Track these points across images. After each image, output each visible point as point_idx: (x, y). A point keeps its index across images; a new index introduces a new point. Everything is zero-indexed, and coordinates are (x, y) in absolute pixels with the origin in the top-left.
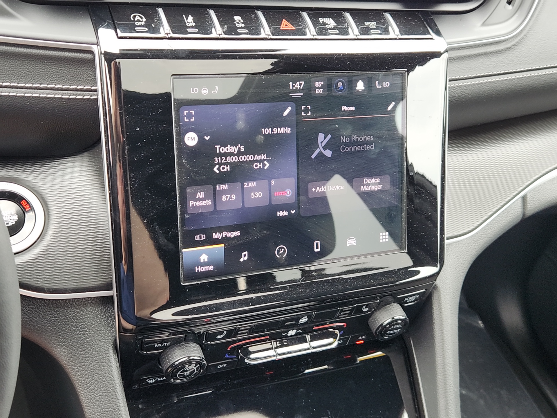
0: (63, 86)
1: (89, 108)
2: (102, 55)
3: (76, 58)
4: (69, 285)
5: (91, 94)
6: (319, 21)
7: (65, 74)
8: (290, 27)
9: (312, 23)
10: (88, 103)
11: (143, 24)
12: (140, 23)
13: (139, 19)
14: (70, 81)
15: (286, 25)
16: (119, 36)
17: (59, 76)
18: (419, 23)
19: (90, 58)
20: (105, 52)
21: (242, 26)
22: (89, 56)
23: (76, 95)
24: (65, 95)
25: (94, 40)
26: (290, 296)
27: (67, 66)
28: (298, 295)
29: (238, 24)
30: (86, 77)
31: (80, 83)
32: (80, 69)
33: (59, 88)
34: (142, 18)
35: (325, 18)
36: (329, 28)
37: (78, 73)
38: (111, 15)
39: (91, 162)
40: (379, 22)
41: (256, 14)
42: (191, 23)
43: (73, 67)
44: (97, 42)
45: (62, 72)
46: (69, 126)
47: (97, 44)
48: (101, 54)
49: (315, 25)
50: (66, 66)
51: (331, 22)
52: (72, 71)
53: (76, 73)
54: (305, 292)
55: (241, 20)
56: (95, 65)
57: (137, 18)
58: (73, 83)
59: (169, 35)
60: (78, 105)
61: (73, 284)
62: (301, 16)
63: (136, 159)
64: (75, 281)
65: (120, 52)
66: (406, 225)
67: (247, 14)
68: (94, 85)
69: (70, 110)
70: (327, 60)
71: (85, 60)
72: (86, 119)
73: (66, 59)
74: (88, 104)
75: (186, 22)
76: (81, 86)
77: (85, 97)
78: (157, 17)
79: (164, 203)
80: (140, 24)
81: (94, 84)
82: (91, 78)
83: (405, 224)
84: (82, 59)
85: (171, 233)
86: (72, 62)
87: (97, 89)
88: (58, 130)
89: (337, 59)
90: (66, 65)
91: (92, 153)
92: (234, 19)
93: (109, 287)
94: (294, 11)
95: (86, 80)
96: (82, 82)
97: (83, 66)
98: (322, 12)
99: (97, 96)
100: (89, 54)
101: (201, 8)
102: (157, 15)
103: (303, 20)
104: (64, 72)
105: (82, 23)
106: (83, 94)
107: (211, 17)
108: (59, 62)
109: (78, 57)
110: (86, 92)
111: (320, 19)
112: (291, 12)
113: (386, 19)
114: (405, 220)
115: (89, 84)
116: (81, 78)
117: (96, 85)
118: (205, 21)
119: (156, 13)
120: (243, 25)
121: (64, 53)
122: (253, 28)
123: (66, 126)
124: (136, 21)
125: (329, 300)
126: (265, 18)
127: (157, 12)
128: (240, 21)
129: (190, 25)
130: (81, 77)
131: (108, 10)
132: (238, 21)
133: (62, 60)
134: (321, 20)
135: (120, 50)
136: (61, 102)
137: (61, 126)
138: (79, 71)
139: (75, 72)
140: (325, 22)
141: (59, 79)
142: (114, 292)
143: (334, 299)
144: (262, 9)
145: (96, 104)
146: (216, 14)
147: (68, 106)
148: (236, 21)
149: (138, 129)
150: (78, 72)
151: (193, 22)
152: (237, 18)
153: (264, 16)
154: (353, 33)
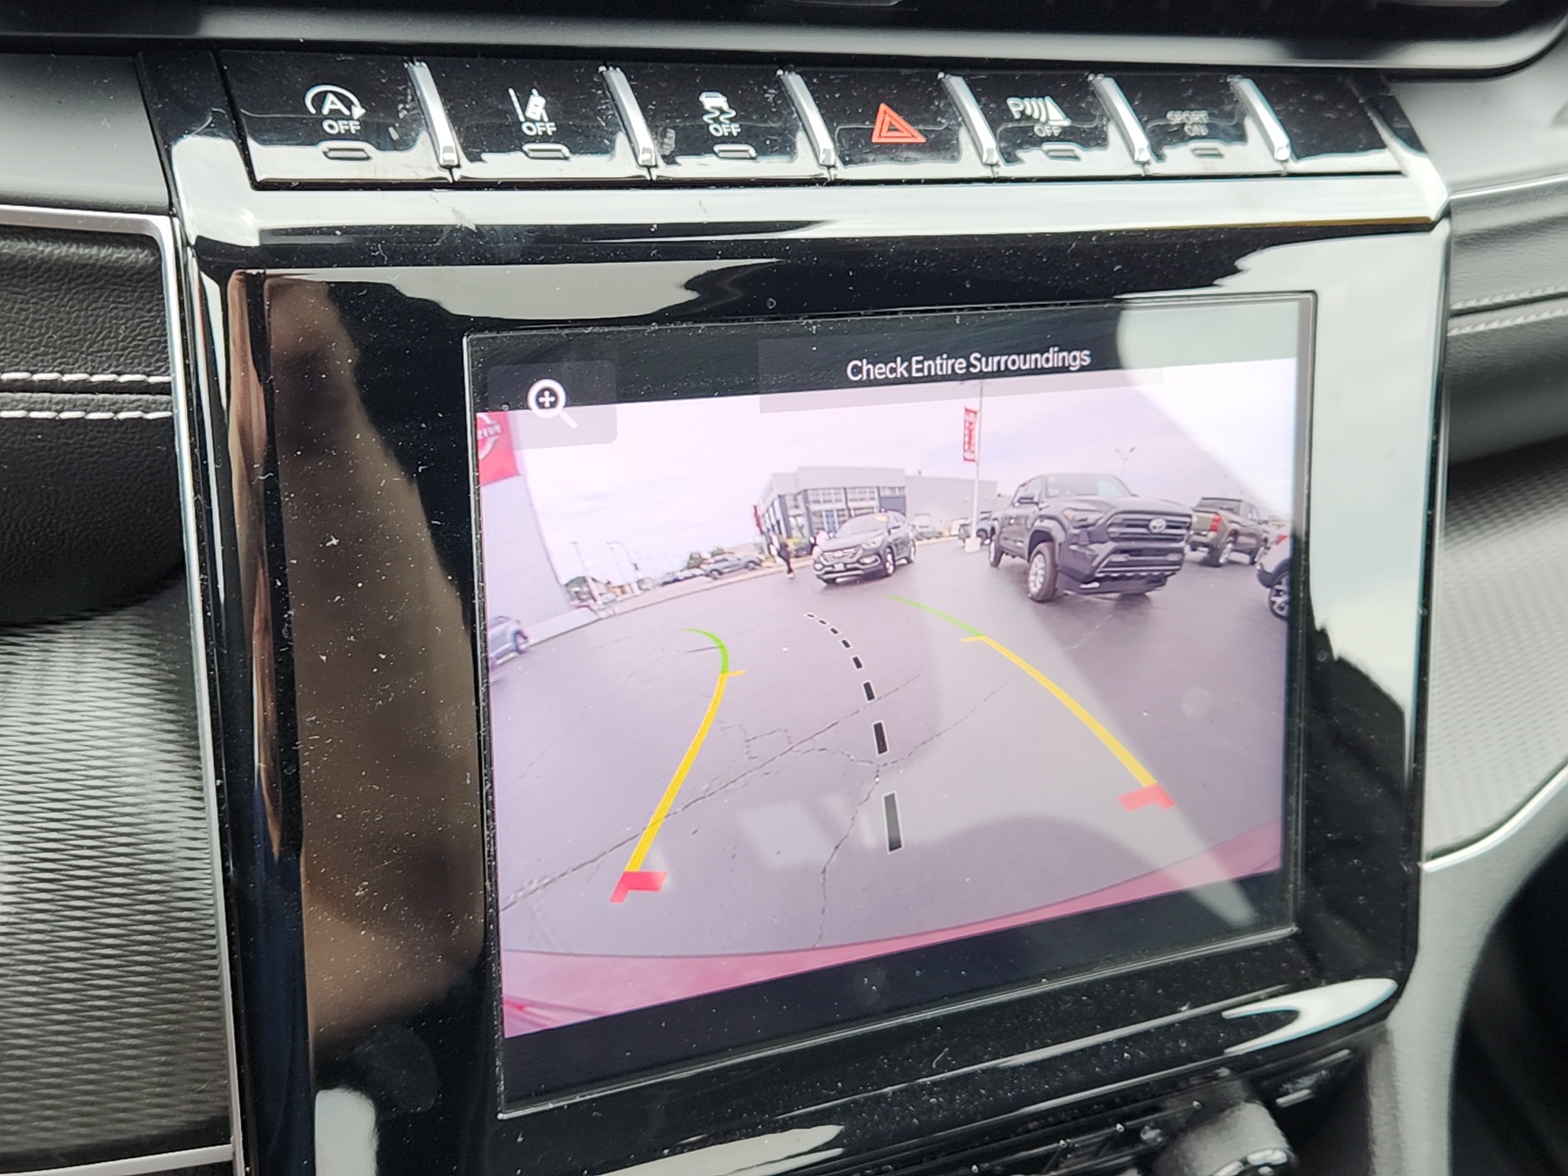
0: (33, 373)
1: (138, 456)
2: (190, 252)
3: (85, 266)
4: (58, 1136)
5: (147, 401)
6: (1008, 110)
7: (41, 327)
8: (906, 134)
9: (986, 115)
10: (133, 439)
11: (354, 127)
12: (340, 122)
13: (339, 106)
14: (59, 355)
15: (892, 129)
16: (259, 178)
17: (14, 337)
18: (1351, 115)
19: (141, 263)
20: (200, 239)
21: (730, 133)
22: (137, 256)
23: (86, 407)
24: (41, 410)
25: (160, 196)
26: (898, 1123)
27: (50, 297)
28: (925, 1118)
29: (717, 126)
30: (126, 337)
31: (101, 363)
32: (102, 308)
33: (16, 380)
34: (349, 104)
35: (1030, 97)
36: (1043, 135)
37: (95, 322)
38: (228, 93)
39: (147, 646)
40: (1216, 112)
41: (779, 84)
42: (538, 124)
43: (71, 299)
44: (171, 204)
45: (26, 319)
46: (57, 524)
47: (170, 210)
48: (186, 244)
49: (993, 124)
50: (46, 294)
51: (1049, 114)
52: (68, 313)
53: (86, 323)
54: (951, 1101)
55: (725, 107)
56: (161, 292)
57: (332, 103)
58: (71, 360)
59: (455, 170)
60: (94, 446)
61: (74, 1131)
62: (942, 92)
63: (324, 658)
64: (85, 1119)
65: (261, 240)
66: (1300, 837)
67: (748, 83)
68: (160, 367)
69: (61, 463)
70: (1041, 258)
71: (120, 273)
72: (125, 495)
73: (44, 267)
74: (135, 442)
75: (522, 119)
76: (102, 372)
77: (122, 416)
78: (410, 97)
79: (432, 818)
80: (340, 127)
81: (159, 364)
82: (147, 343)
83: (1297, 834)
84: (111, 268)
85: (460, 930)
86: (67, 280)
87: (169, 383)
88: (13, 536)
89: (1076, 254)
90: (44, 290)
91: (151, 612)
92: (701, 105)
93: (215, 1132)
94: (915, 71)
95: (124, 349)
96: (109, 358)
97: (115, 293)
98: (1018, 74)
99: (172, 411)
100: (138, 250)
101: (576, 62)
102: (409, 91)
103: (951, 106)
104: (34, 321)
105: (109, 126)
106: (115, 403)
107: (613, 100)
108: (15, 281)
109: (91, 262)
110: (126, 396)
111: (1011, 102)
112: (908, 77)
113: (1237, 101)
114: (1297, 821)
115: (139, 364)
116: (107, 342)
117: (168, 368)
118: (592, 113)
119: (405, 82)
120: (735, 129)
121: (33, 245)
122: (771, 140)
123: (45, 524)
124: (326, 118)
125: (1035, 1123)
126: (815, 100)
127: (407, 79)
128: (722, 112)
129: (538, 129)
130: (104, 339)
131: (215, 73)
132: (717, 113)
133: (29, 272)
134: (1016, 105)
135: (263, 233)
136: (25, 434)
137: (24, 524)
138: (98, 316)
139: (81, 320)
140: (1028, 112)
141: (16, 346)
142: (234, 1147)
143: (1050, 1119)
144: (802, 65)
145: (167, 439)
146: (632, 87)
147: (51, 449)
148: (707, 112)
149: (335, 542)
150: (91, 319)
151: (546, 119)
152: (713, 101)
153: (812, 93)
154: (1133, 156)
